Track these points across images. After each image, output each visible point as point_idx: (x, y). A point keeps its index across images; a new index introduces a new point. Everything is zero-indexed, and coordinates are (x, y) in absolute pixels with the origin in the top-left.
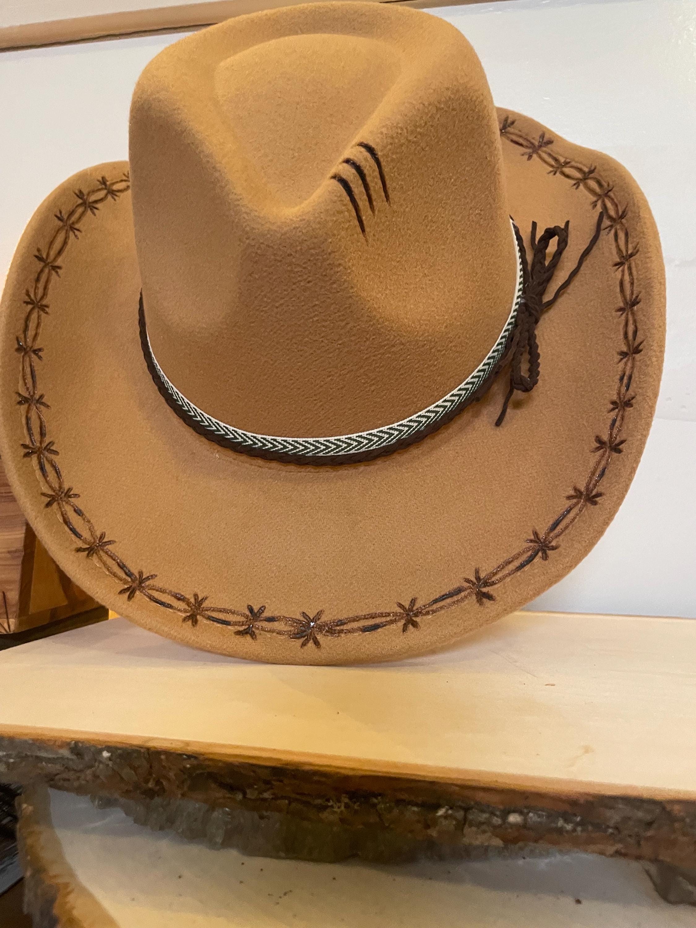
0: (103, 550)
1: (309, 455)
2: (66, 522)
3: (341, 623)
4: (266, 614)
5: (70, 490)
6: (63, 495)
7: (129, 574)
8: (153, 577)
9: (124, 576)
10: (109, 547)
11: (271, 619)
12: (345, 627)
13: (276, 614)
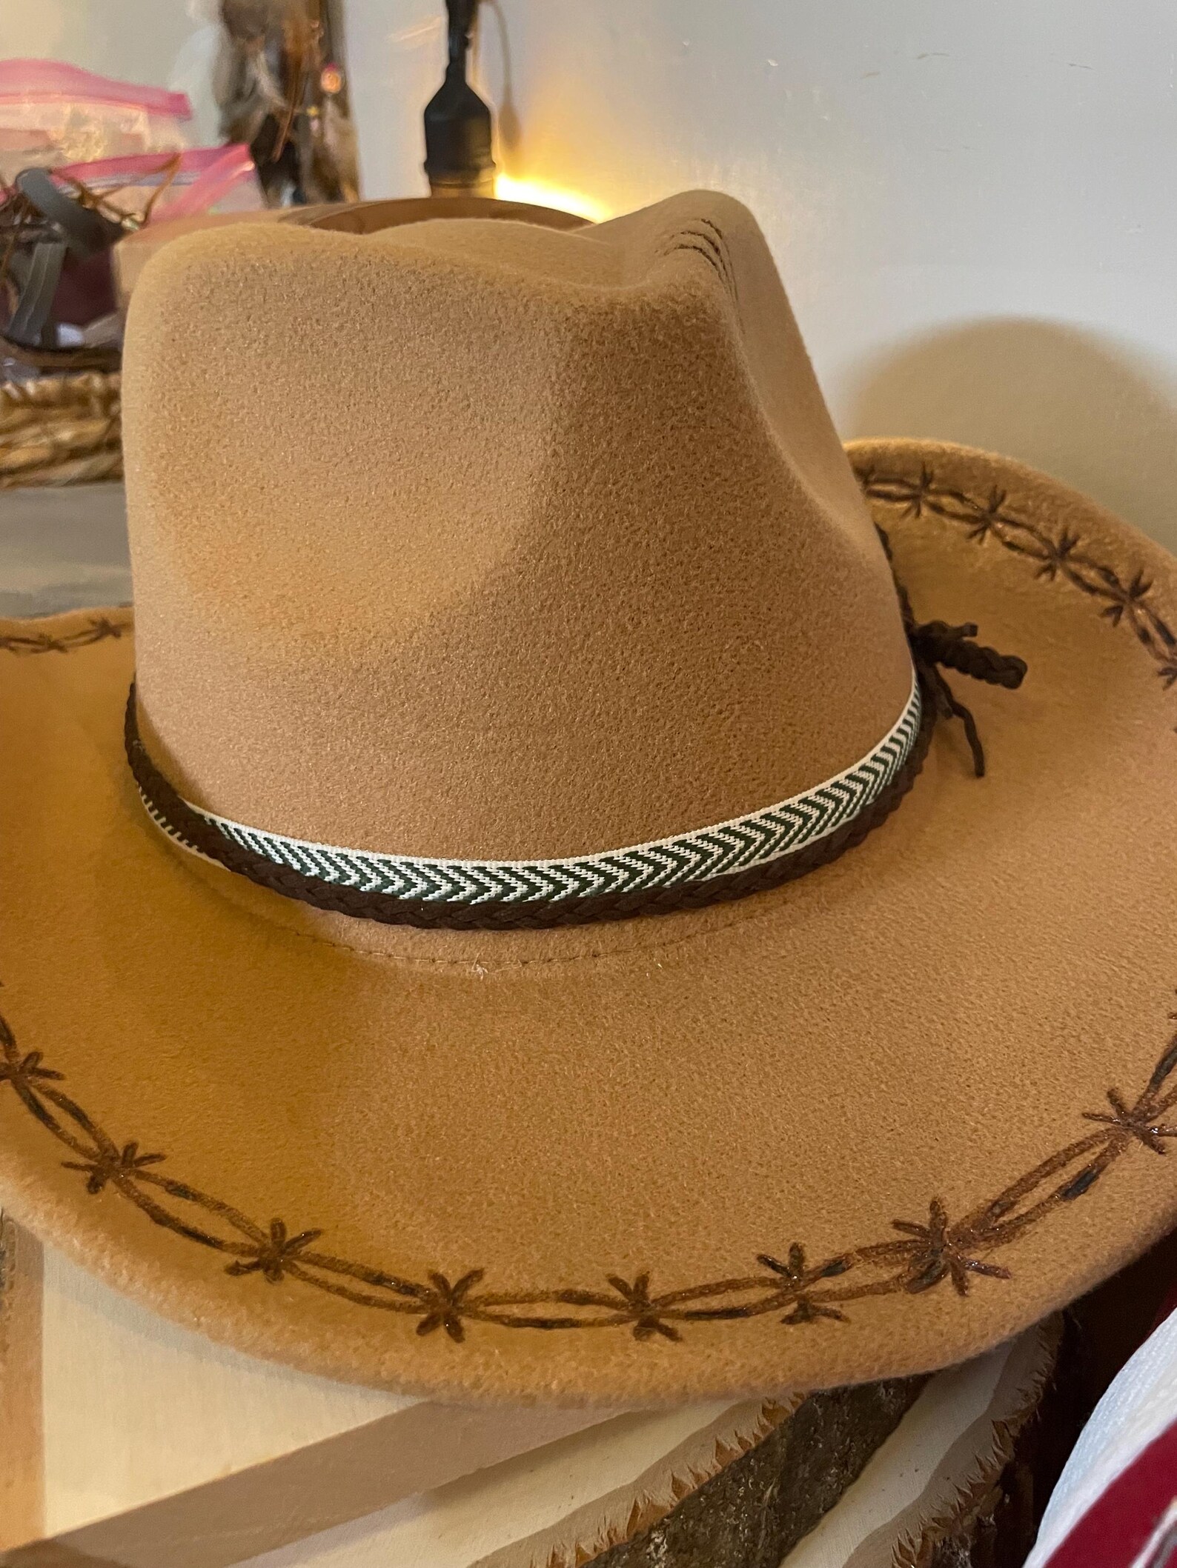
0: (298, 1258)
1: (709, 876)
2: (161, 1218)
3: (1003, 1204)
4: (814, 1260)
5: (131, 1147)
6: (118, 1163)
7: (410, 1290)
8: (476, 1275)
9: (399, 1298)
10: (315, 1247)
11: (834, 1268)
12: (1021, 1209)
13: (838, 1248)
